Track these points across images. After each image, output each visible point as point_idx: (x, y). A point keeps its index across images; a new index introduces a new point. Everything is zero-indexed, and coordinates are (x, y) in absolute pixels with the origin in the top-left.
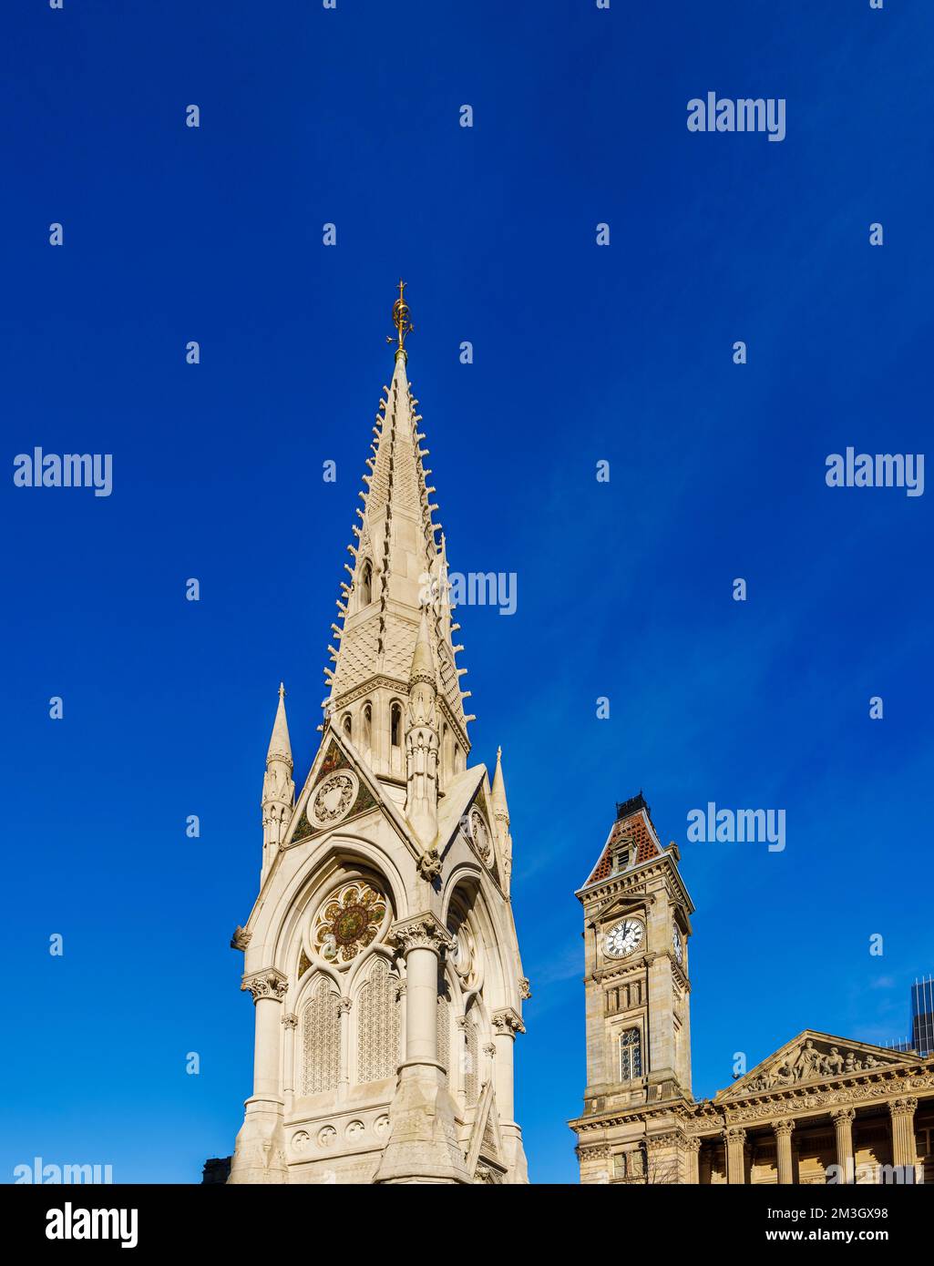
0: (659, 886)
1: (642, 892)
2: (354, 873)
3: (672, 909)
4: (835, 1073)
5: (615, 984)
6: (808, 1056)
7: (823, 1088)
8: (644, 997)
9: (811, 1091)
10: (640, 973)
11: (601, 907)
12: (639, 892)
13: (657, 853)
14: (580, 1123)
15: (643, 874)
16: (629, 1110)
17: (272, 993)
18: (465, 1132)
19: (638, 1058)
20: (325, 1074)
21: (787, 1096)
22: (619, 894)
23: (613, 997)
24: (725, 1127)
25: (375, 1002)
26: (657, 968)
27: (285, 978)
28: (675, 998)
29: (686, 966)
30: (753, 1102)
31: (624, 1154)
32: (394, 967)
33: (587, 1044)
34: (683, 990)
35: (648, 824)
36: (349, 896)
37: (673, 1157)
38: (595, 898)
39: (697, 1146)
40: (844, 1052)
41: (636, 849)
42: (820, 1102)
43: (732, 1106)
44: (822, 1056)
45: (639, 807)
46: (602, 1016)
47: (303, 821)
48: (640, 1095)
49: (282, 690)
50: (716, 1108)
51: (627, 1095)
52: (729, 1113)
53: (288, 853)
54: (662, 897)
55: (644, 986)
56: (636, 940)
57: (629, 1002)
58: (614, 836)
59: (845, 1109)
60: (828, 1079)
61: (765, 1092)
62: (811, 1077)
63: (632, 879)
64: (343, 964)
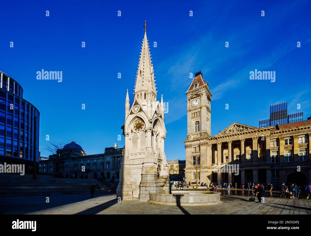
0: (204, 91)
1: (200, 93)
2: (139, 119)
3: (207, 96)
4: (241, 131)
5: (194, 112)
6: (235, 128)
7: (238, 134)
8: (200, 115)
9: (236, 135)
10: (199, 110)
11: (191, 96)
12: (199, 93)
13: (203, 84)
14: (186, 141)
15: (200, 89)
16: (196, 138)
17: (127, 135)
18: (156, 155)
19: (199, 128)
20: (135, 147)
21: (231, 136)
22: (195, 93)
23: (193, 115)
24: (217, 142)
25: (142, 137)
26: (203, 109)
27: (129, 133)
28: (207, 115)
29: (210, 108)
30: (223, 137)
31: (195, 147)
32: (145, 133)
33: (188, 125)
34: (209, 113)
35: (202, 78)
36: (138, 122)
37: (206, 148)
38: (190, 94)
39: (211, 146)
40: (243, 127)
41: (199, 83)
42: (238, 137)
43: (219, 138)
44: (238, 128)
45: (200, 74)
46: (191, 119)
47: (132, 111)
48: (199, 135)
49: (128, 90)
50: (215, 138)
51: (196, 135)
52: (218, 139)
53: (129, 116)
54: (204, 94)
55: (200, 113)
56: (199, 103)
57: (197, 116)
58: (194, 80)
59: (243, 139)
60: (239, 133)
61: (226, 135)
62: (236, 132)
63: (198, 90)
64: (138, 132)
